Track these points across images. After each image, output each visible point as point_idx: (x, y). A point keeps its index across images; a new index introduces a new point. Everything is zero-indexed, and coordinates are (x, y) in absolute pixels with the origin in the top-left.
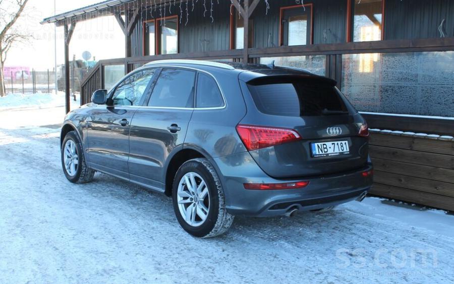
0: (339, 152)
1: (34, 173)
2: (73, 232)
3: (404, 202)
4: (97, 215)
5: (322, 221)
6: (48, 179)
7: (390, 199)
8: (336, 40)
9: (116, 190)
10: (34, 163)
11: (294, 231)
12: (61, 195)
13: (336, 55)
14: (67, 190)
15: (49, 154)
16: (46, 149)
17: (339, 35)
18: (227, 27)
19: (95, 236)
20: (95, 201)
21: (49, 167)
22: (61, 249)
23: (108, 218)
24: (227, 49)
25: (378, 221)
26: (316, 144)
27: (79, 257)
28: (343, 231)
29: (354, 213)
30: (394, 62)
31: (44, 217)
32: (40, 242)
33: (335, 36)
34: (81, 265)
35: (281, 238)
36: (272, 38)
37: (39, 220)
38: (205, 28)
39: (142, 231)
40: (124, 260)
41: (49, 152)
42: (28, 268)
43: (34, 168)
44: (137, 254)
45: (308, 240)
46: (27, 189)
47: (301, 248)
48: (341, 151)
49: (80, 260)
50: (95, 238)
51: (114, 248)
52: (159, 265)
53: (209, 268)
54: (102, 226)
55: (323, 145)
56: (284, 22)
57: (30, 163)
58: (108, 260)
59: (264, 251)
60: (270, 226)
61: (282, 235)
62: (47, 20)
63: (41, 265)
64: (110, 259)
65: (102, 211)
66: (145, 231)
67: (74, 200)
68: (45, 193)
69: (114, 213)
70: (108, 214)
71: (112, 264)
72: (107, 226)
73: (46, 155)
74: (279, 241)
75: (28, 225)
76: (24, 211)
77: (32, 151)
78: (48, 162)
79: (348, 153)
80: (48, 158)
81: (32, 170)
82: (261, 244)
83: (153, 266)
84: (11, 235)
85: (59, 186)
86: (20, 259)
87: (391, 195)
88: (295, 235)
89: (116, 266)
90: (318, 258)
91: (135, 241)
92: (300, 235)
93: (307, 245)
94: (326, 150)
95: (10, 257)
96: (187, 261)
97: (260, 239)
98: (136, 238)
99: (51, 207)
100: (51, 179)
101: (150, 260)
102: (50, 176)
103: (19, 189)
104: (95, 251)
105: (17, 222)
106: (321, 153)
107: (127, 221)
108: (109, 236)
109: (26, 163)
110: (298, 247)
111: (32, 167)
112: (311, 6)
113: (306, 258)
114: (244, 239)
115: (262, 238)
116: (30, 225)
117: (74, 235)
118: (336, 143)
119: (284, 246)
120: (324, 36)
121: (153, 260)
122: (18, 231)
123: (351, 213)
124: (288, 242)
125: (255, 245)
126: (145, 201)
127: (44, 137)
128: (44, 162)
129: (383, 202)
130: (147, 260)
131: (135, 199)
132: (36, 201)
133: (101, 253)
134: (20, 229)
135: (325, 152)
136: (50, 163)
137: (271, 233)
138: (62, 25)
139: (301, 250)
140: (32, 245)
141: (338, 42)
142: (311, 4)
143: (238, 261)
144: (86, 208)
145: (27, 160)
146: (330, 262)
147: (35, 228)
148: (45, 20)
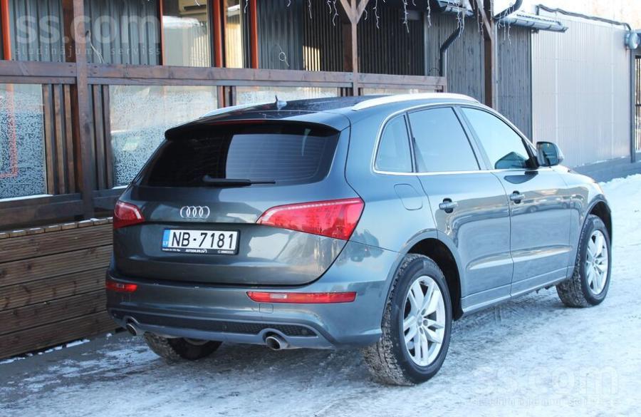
0: (210, 248)
26: (172, 232)
48: (215, 247)
55: (185, 233)
79: (232, 252)
94: (185, 242)
106: (175, 245)
118: (210, 233)
135: (183, 245)
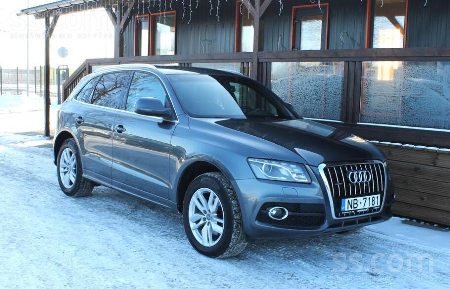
1: (19, 185)
2: (74, 249)
3: (426, 222)
4: (97, 232)
5: (339, 241)
6: (36, 192)
7: (412, 219)
8: (354, 45)
9: (113, 205)
10: (16, 175)
11: (310, 250)
12: (54, 209)
13: (355, 62)
14: (58, 204)
15: (31, 165)
16: (26, 159)
17: (358, 39)
18: (232, 26)
19: (99, 252)
20: (93, 217)
21: (34, 179)
22: (64, 265)
23: (110, 234)
24: (232, 52)
25: (399, 241)
27: (86, 274)
28: (362, 251)
29: (373, 233)
30: (418, 71)
31: (39, 232)
32: (40, 258)
33: (353, 40)
34: (89, 281)
35: (298, 257)
36: (283, 40)
37: (34, 235)
38: (207, 26)
39: (149, 248)
40: (134, 277)
41: (31, 163)
42: (33, 284)
43: (17, 180)
44: (147, 271)
45: (326, 259)
46: (14, 202)
47: (319, 267)
49: (86, 277)
50: (99, 255)
51: (122, 265)
52: (173, 282)
53: (225, 285)
54: (105, 243)
56: (296, 23)
57: (11, 174)
58: (117, 277)
59: (281, 270)
60: (286, 245)
61: (298, 254)
62: (26, 12)
63: (46, 281)
64: (119, 276)
65: (102, 226)
66: (153, 248)
67: (69, 215)
68: (35, 207)
69: (115, 229)
70: (110, 230)
71: (123, 281)
72: (109, 242)
73: (27, 165)
74: (296, 260)
75: (23, 241)
76: (16, 226)
77: (10, 161)
78: (31, 173)
80: (31, 169)
81: (15, 181)
82: (277, 263)
83: (166, 283)
84: (7, 251)
85: (49, 200)
86: (22, 275)
87: (413, 214)
88: (312, 254)
89: (127, 283)
90: (338, 278)
91: (142, 259)
92: (318, 255)
93: (325, 265)
95: (10, 273)
96: (201, 279)
97: (276, 258)
98: (142, 255)
99: (45, 222)
100: (39, 192)
101: (162, 277)
102: (37, 189)
103: (5, 202)
104: (101, 268)
105: (10, 238)
107: (131, 237)
108: (114, 253)
109: (7, 174)
110: (316, 266)
111: (15, 179)
112: (327, 6)
113: (325, 277)
114: (258, 257)
115: (277, 256)
116: (26, 240)
117: (75, 251)
119: (301, 265)
120: (341, 40)
121: (165, 277)
122: (13, 247)
123: (370, 232)
124: (305, 261)
125: (271, 264)
126: (147, 217)
127: (20, 145)
128: (26, 173)
129: (403, 222)
130: (158, 277)
131: (136, 214)
132: (27, 215)
133: (108, 270)
134: (14, 244)
136: (33, 174)
137: (287, 251)
138: (43, 18)
139: (319, 269)
140: (32, 261)
141: (357, 48)
142: (328, 4)
143: (255, 279)
144: (84, 223)
145: (7, 171)
146: (351, 281)
147: (31, 243)
148: (23, 11)
